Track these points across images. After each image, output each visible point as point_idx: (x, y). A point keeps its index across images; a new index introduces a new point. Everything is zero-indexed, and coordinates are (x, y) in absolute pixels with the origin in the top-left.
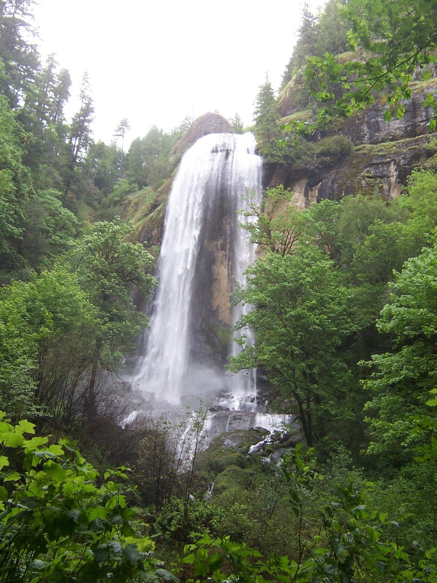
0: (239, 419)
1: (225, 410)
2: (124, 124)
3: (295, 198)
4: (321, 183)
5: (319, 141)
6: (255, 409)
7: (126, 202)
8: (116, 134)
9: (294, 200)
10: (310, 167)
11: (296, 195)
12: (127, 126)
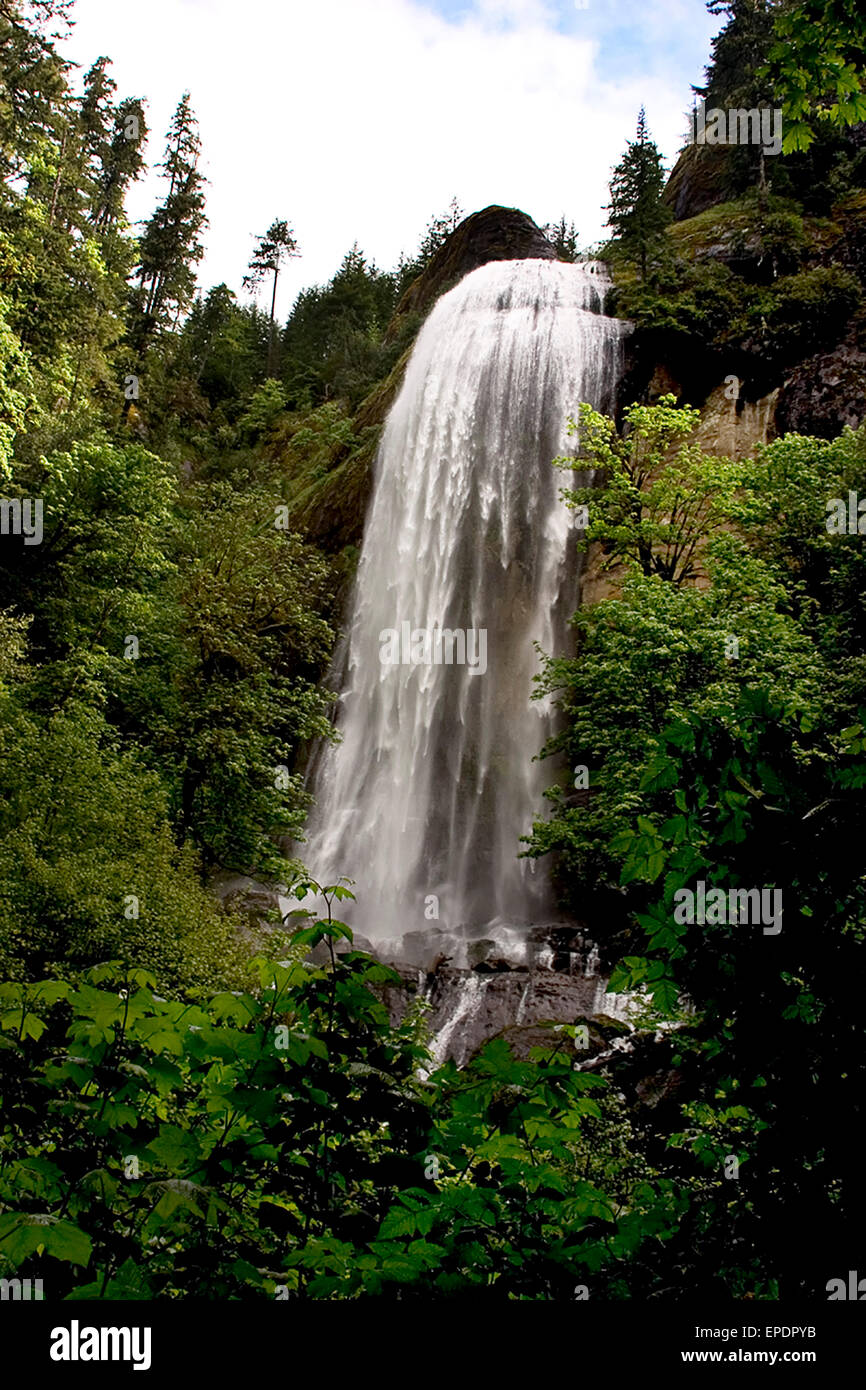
0: (549, 993)
1: (517, 970)
2: (279, 233)
3: (711, 428)
4: (778, 390)
5: (776, 280)
6: (596, 969)
7: (281, 435)
8: (256, 261)
9: (706, 432)
10: (750, 348)
11: (712, 420)
12: (289, 242)
